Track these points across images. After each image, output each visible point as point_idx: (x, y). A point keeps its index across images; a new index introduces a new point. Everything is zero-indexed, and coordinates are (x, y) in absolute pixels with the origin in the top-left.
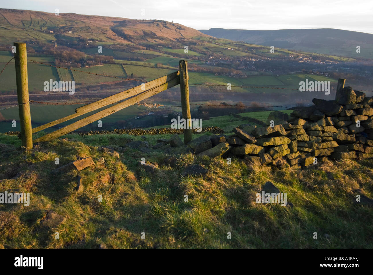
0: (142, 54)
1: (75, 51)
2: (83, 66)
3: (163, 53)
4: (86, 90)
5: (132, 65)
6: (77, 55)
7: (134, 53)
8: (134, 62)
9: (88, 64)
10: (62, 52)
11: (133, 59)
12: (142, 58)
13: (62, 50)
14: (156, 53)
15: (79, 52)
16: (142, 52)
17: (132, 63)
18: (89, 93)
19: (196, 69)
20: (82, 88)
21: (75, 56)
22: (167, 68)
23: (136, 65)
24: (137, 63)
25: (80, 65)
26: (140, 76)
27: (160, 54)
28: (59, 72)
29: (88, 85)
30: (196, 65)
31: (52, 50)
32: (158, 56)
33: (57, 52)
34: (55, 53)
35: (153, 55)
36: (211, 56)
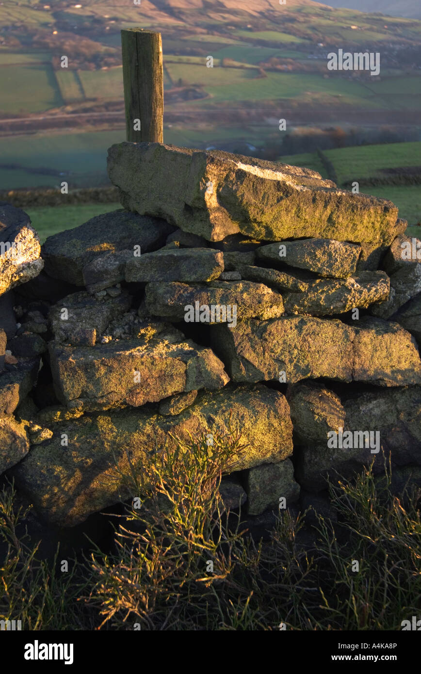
0: (199, 42)
1: (86, 41)
2: (99, 67)
3: (237, 40)
4: (103, 109)
5: (180, 62)
6: (88, 47)
7: (185, 41)
8: (185, 58)
9: (107, 64)
10: (63, 44)
11: (183, 53)
12: (200, 50)
13: (63, 40)
14: (224, 40)
15: (91, 42)
16: (200, 40)
17: (180, 59)
18: (109, 115)
19: (290, 67)
20: (97, 107)
21: (84, 50)
22: (241, 67)
23: (188, 63)
24: (188, 60)
25: (93, 65)
26: (193, 83)
27: (231, 42)
28: (59, 80)
29: (108, 100)
30: (291, 60)
31: (48, 40)
32: (226, 45)
33: (54, 44)
34: (51, 45)
35: (219, 44)
36: (321, 42)
